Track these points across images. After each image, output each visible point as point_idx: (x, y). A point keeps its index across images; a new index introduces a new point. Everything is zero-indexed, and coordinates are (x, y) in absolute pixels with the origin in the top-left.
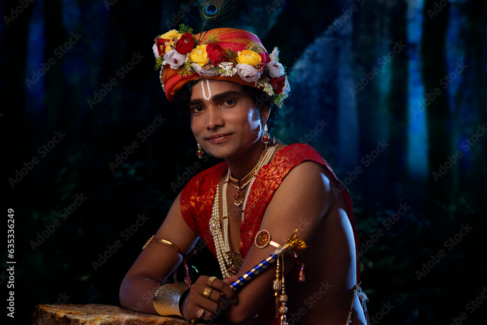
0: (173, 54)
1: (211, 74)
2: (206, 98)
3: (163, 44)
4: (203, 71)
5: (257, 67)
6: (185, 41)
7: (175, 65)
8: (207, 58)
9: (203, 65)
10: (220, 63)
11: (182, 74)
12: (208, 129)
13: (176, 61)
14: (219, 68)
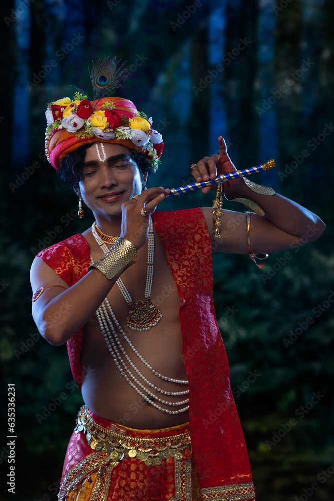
0: (73, 118)
1: (109, 137)
2: (101, 160)
3: (59, 110)
4: (102, 135)
5: (147, 132)
6: (85, 107)
7: (74, 128)
8: (107, 122)
9: (104, 128)
10: (118, 127)
11: (81, 137)
12: (103, 188)
13: (75, 125)
14: (118, 132)
